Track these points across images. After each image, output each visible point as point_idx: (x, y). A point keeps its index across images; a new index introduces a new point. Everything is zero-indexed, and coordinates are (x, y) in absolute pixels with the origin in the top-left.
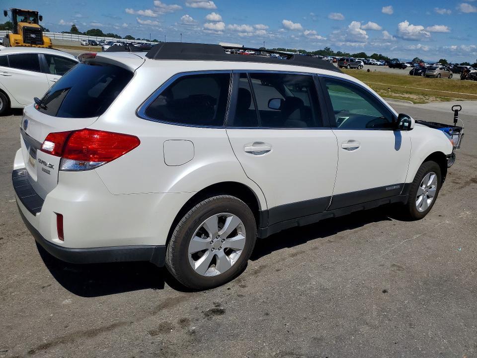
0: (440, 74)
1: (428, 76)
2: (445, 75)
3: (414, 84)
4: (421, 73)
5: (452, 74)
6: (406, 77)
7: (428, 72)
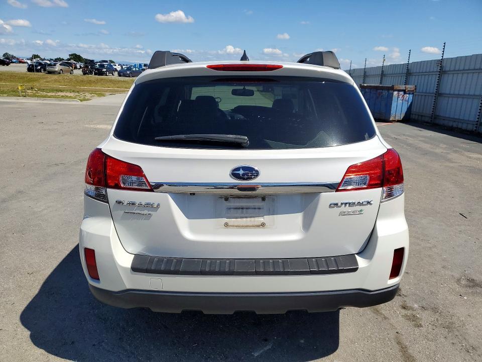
0: (61, 70)
1: (50, 73)
2: (67, 72)
3: (42, 81)
4: (40, 69)
5: (72, 70)
6: (26, 74)
7: (48, 68)
